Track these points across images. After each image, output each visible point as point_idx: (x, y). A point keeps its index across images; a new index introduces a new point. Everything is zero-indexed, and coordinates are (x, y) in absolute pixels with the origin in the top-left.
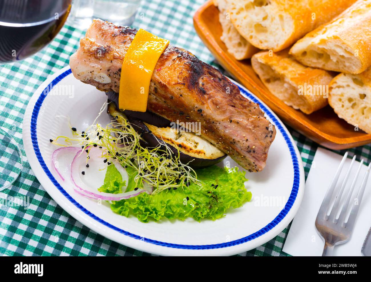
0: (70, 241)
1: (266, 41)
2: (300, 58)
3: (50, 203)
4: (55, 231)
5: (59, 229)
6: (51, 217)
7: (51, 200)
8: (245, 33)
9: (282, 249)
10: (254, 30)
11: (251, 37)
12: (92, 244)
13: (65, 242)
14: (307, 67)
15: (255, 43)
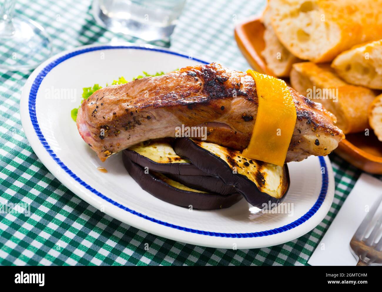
0: (62, 214)
1: (308, 50)
2: (343, 74)
3: (47, 176)
4: (47, 202)
5: (52, 200)
6: (45, 188)
7: (49, 173)
8: (286, 41)
9: (307, 261)
10: (295, 36)
11: (292, 45)
12: (87, 221)
13: (56, 214)
14: (349, 84)
15: (295, 51)
